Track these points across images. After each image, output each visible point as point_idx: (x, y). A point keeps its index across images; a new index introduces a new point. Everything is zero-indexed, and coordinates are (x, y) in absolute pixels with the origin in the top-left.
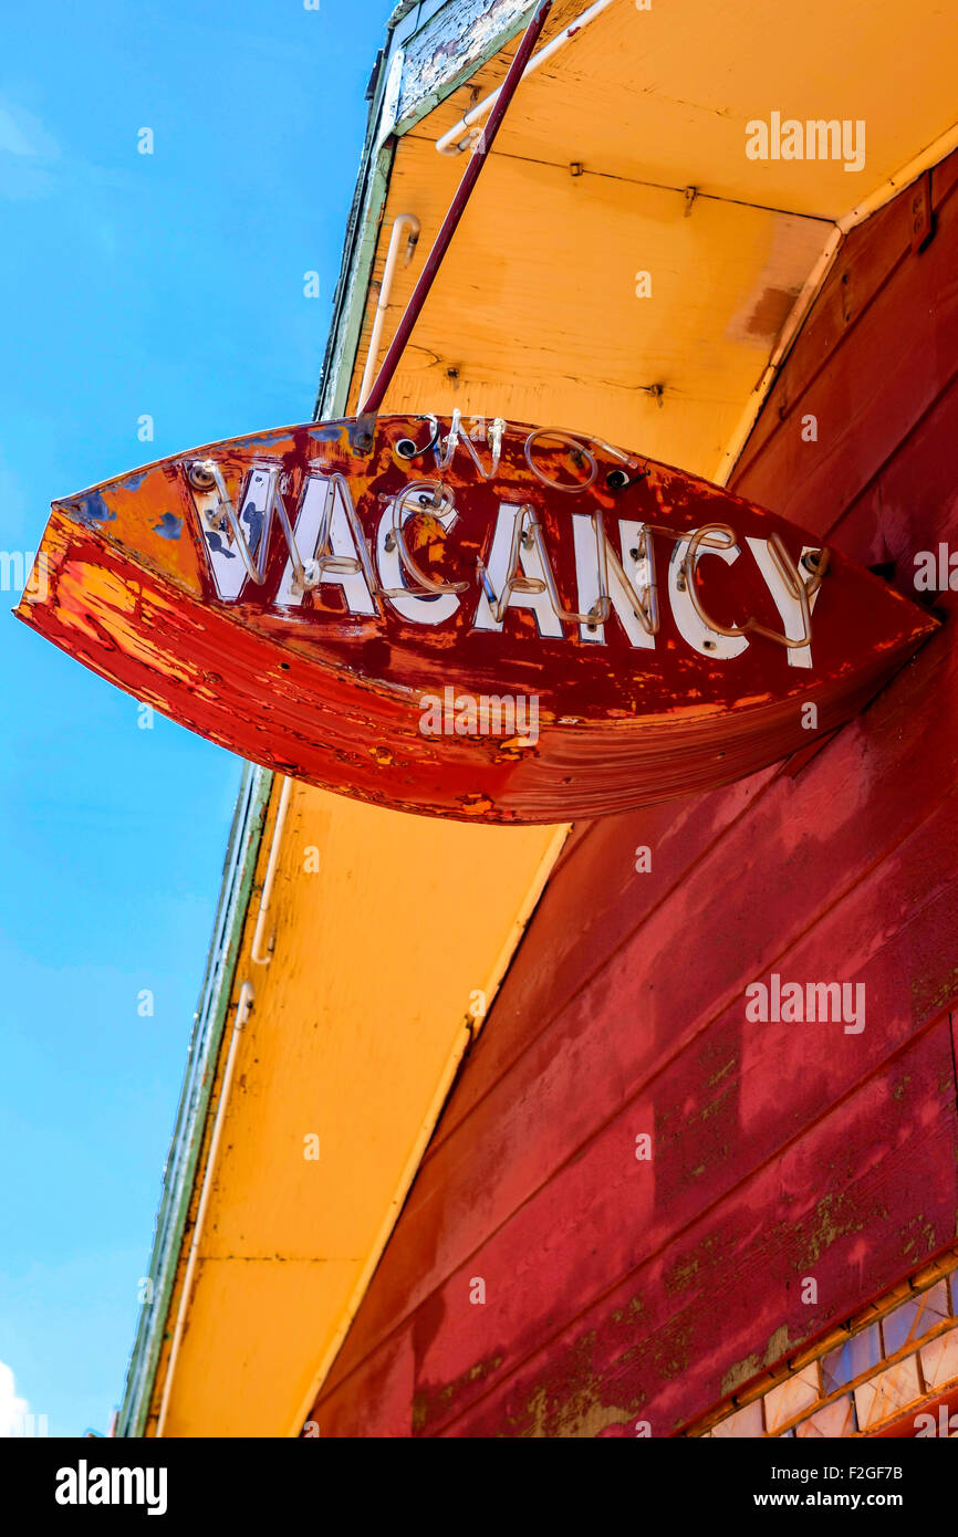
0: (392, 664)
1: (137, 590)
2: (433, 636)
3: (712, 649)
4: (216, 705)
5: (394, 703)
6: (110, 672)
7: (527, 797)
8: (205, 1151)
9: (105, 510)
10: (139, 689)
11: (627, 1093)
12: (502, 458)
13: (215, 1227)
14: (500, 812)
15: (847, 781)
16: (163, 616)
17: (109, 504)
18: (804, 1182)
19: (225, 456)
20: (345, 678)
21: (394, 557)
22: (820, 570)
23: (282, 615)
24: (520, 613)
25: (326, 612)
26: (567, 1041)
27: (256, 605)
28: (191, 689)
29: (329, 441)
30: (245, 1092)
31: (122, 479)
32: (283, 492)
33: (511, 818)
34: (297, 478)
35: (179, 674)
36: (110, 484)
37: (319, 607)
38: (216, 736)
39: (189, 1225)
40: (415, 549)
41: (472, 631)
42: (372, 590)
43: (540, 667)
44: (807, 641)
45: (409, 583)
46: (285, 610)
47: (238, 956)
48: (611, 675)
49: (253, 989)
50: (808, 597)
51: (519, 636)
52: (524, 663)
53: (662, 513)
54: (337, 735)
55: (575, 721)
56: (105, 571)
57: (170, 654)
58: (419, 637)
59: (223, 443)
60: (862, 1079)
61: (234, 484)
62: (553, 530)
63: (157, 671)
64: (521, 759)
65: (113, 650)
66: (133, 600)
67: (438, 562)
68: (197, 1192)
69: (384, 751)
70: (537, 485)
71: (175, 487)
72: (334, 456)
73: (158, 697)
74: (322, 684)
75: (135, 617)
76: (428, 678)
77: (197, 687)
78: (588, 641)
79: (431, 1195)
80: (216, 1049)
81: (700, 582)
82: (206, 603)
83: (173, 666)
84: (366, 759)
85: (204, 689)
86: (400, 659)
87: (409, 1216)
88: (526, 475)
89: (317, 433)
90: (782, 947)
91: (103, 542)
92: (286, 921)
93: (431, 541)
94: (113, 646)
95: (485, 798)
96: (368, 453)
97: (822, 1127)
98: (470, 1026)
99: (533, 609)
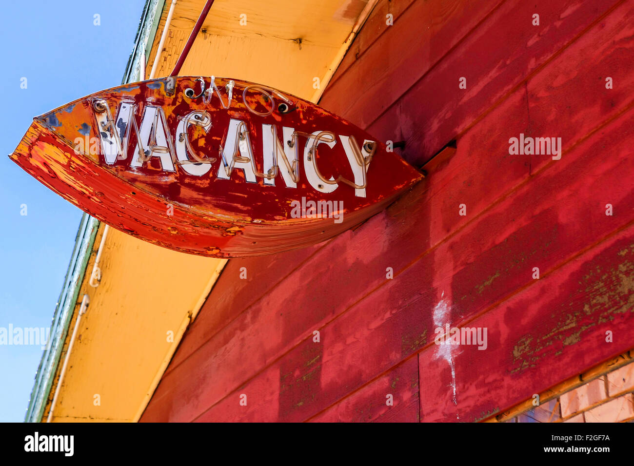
0: (181, 194)
1: (69, 156)
2: (199, 182)
3: (322, 188)
4: (100, 204)
5: (181, 211)
6: (52, 186)
7: (236, 248)
8: (59, 368)
9: (57, 121)
10: (65, 194)
11: (267, 362)
12: (233, 98)
13: (61, 403)
14: (223, 254)
15: (378, 238)
16: (80, 168)
17: (59, 118)
18: (348, 417)
19: (110, 96)
20: (160, 200)
21: (183, 143)
22: (372, 151)
23: (134, 171)
24: (238, 171)
25: (153, 170)
26: (238, 332)
27: (123, 166)
28: (89, 197)
29: (155, 89)
30: (80, 342)
31: (64, 107)
32: (135, 113)
33: (227, 256)
34: (141, 106)
35: (84, 191)
36: (59, 109)
37: (150, 167)
38: (98, 216)
39: (49, 401)
40: (192, 140)
41: (216, 179)
42: (174, 162)
43: (246, 196)
44: (364, 186)
45: (190, 158)
46: (135, 169)
47: (82, 282)
48: (277, 200)
49: (89, 297)
50: (365, 165)
51: (237, 182)
52: (239, 194)
53: (303, 124)
54: (154, 221)
55: (260, 221)
56: (55, 147)
57: (81, 183)
58: (193, 182)
59: (109, 90)
60: (377, 376)
61: (113, 109)
62: (253, 131)
63: (74, 188)
64: (235, 235)
65: (55, 178)
66: (67, 160)
67: (202, 147)
68: (54, 387)
69: (174, 229)
70: (247, 110)
71: (87, 111)
72: (157, 96)
73: (73, 198)
74: (150, 202)
75: (67, 167)
76: (196, 201)
77: (92, 197)
78: (267, 184)
79: (166, 393)
80: (68, 323)
81: (318, 157)
82: (100, 165)
83: (82, 187)
84: (165, 231)
85: (95, 198)
86: (185, 192)
87: (155, 402)
88: (242, 105)
89: (150, 85)
90: (344, 309)
91: (56, 137)
92: (107, 267)
93: (199, 137)
94: (55, 176)
95: (217, 248)
96: (173, 95)
97: (358, 394)
98: (190, 317)
99: (243, 169)
